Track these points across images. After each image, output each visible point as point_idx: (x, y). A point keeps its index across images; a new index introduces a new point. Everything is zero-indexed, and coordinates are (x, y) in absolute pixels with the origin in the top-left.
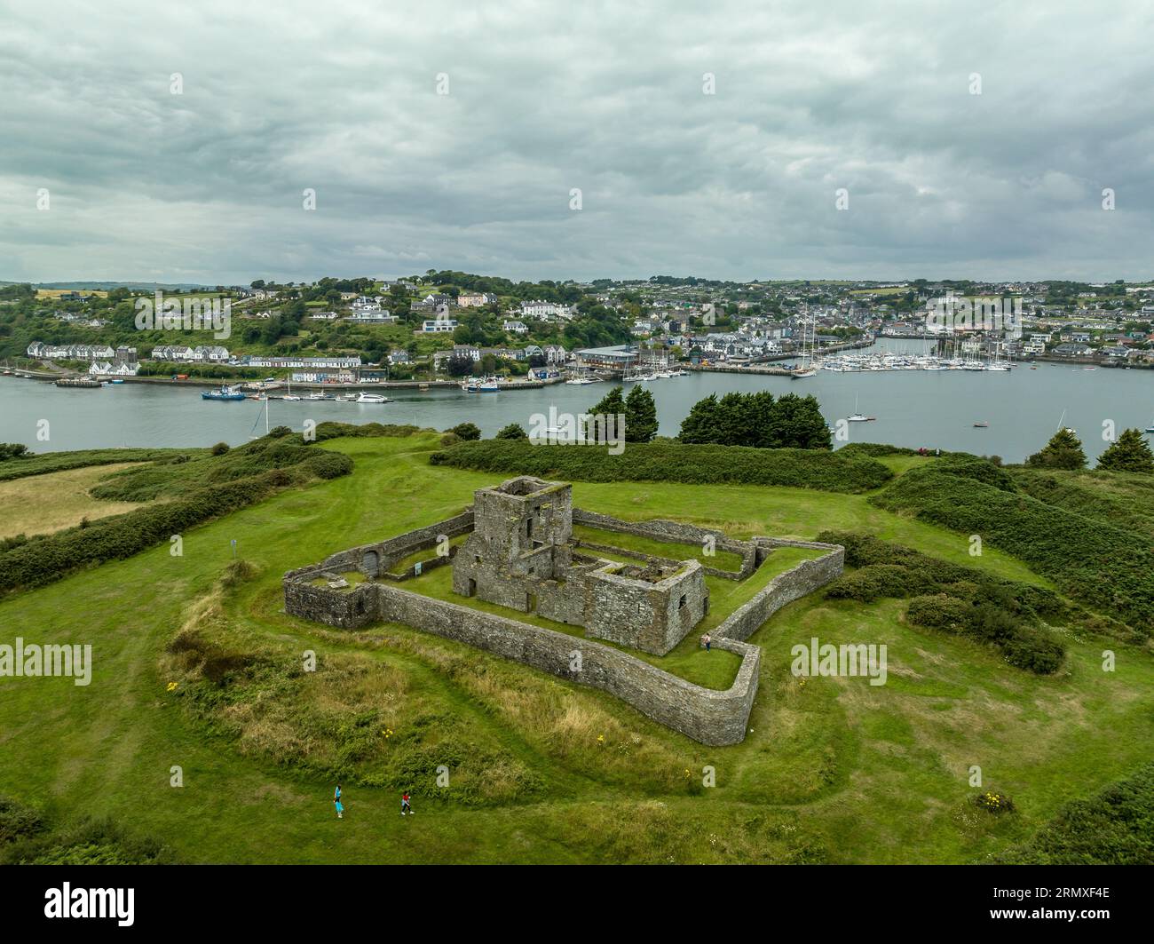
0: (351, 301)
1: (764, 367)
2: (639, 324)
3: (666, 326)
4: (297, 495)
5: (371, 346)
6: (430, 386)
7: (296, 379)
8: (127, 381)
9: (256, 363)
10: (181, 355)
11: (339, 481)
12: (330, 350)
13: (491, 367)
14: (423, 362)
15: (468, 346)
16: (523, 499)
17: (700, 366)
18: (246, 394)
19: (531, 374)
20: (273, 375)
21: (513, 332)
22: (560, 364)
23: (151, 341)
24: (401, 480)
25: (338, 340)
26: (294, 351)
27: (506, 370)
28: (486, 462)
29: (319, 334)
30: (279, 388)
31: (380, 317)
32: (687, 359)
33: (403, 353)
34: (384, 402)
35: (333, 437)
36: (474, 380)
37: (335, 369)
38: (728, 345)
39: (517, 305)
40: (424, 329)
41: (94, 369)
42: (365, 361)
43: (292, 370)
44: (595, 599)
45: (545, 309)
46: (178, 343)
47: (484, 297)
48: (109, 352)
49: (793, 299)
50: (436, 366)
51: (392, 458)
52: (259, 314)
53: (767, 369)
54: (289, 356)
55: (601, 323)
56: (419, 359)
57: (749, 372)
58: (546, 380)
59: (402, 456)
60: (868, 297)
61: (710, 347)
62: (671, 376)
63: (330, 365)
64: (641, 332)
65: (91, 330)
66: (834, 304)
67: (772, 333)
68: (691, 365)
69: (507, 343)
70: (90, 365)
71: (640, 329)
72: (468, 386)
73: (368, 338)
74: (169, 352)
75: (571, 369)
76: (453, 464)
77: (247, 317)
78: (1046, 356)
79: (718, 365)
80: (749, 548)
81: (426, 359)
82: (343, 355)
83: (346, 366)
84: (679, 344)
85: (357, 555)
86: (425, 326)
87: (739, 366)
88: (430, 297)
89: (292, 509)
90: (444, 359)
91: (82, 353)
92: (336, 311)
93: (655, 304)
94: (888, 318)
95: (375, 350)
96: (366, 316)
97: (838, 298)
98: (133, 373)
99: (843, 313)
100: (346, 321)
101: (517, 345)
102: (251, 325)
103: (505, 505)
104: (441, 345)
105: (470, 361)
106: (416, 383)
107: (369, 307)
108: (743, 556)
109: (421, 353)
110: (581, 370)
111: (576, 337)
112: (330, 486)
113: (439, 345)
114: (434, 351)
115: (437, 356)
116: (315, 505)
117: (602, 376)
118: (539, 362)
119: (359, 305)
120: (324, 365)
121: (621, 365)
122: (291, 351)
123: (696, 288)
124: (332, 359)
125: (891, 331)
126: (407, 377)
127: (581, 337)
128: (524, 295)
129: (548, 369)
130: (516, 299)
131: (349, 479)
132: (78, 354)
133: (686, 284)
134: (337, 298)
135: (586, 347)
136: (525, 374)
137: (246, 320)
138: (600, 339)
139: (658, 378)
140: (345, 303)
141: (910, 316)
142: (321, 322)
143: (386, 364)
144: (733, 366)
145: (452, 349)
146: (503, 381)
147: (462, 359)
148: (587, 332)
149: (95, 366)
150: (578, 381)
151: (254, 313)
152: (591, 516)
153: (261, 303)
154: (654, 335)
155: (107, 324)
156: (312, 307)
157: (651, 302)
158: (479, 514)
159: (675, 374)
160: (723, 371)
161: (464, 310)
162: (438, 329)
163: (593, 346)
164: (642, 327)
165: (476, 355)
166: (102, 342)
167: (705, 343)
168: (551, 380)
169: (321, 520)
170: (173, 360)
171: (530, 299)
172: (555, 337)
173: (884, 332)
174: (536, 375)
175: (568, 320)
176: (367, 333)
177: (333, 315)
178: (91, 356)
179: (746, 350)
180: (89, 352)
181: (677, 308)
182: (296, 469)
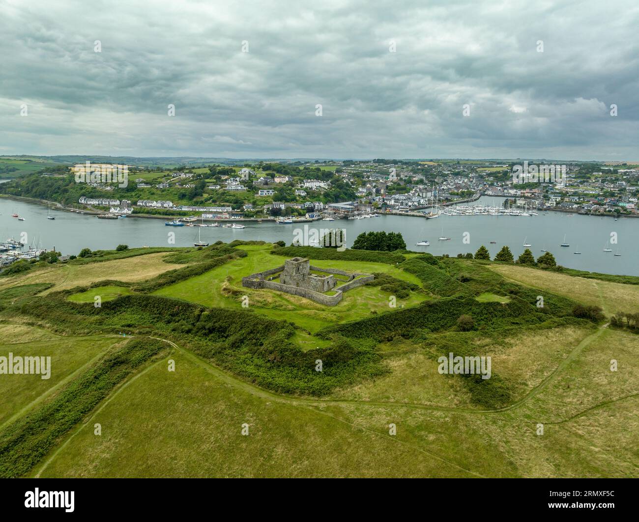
0: (226, 180)
1: (415, 213)
2: (360, 189)
3: (374, 190)
4: (235, 262)
5: (236, 202)
6: (262, 221)
7: (204, 217)
8: (128, 216)
9: (185, 209)
10: (151, 204)
11: (245, 258)
12: (218, 203)
13: (289, 212)
14: (259, 209)
15: (279, 202)
16: (297, 262)
17: (386, 212)
18: (184, 224)
19: (307, 216)
20: (193, 214)
21: (299, 195)
22: (320, 210)
23: (136, 198)
24: (263, 258)
25: (221, 199)
26: (202, 203)
27: (296, 214)
28: (287, 254)
29: (212, 196)
30: (196, 221)
31: (240, 188)
32: (380, 208)
33: (250, 205)
34: (244, 228)
35: (239, 245)
36: (282, 218)
37: (221, 212)
38: (401, 201)
39: (302, 181)
40: (259, 194)
41: (112, 210)
42: (233, 209)
43: (202, 212)
44: (310, 281)
45: (315, 184)
46: (148, 199)
47: (287, 178)
48: (118, 202)
49: (446, 173)
50: (265, 211)
51: (259, 252)
52: (184, 186)
53: (415, 214)
54: (199, 206)
55: (341, 191)
56: (257, 208)
57: (408, 215)
58: (313, 218)
59: (262, 251)
60: (485, 173)
61: (392, 202)
62: (371, 217)
63: (218, 210)
64: (361, 194)
65: (107, 192)
66: (467, 176)
67: (426, 194)
68: (381, 211)
69: (297, 201)
70: (110, 208)
71: (360, 192)
72: (279, 221)
73: (235, 198)
74: (145, 203)
75: (325, 213)
76: (278, 254)
77: (179, 187)
78: (555, 208)
79: (394, 212)
80: (351, 275)
81: (260, 208)
82: (223, 206)
83: (225, 211)
84: (378, 200)
85: (257, 274)
86: (260, 192)
87: (403, 212)
88: (262, 178)
89: (235, 265)
90: (268, 208)
91: (105, 202)
92: (220, 185)
93: (370, 178)
94: (492, 184)
95: (238, 203)
96: (233, 188)
97: (470, 172)
98: (130, 212)
99: (470, 181)
100: (224, 190)
101: (302, 202)
102: (181, 191)
103: (292, 264)
104: (267, 201)
105: (280, 209)
106: (256, 219)
107: (234, 183)
108: (350, 277)
109: (258, 205)
110: (329, 214)
111: (330, 197)
112: (243, 260)
113: (266, 202)
114: (264, 205)
115: (265, 207)
116: (241, 265)
117: (339, 217)
118: (311, 210)
119: (230, 182)
120: (215, 210)
121: (348, 212)
122: (200, 203)
123: (397, 166)
124: (219, 208)
125: (490, 193)
126: (252, 216)
127: (331, 197)
128: (306, 176)
129: (314, 213)
130: (301, 178)
131: (248, 258)
132: (104, 203)
133: (392, 163)
134: (220, 178)
135: (334, 202)
136: (304, 215)
137: (178, 188)
138: (340, 198)
139: (365, 218)
140: (223, 181)
141: (503, 184)
142: (213, 190)
143: (243, 210)
144: (401, 212)
145: (272, 204)
146: (295, 219)
147: (277, 208)
148: (334, 195)
149: (113, 209)
150: (328, 219)
151: (182, 185)
152: (315, 268)
153: (184, 180)
154: (367, 195)
155: (114, 189)
156: (208, 182)
157: (368, 177)
158: (286, 266)
159: (373, 216)
160: (396, 214)
161: (277, 185)
162: (266, 194)
163: (337, 202)
164: (362, 191)
165: (283, 207)
166: (113, 197)
167: (390, 200)
168: (316, 218)
169: (244, 268)
170: (147, 207)
171: (309, 178)
172: (319, 197)
173: (486, 193)
174: (309, 216)
175: (325, 189)
176: (234, 196)
177: (218, 187)
178: (109, 204)
179: (410, 204)
180: (109, 202)
181: (381, 181)
182: (233, 254)
